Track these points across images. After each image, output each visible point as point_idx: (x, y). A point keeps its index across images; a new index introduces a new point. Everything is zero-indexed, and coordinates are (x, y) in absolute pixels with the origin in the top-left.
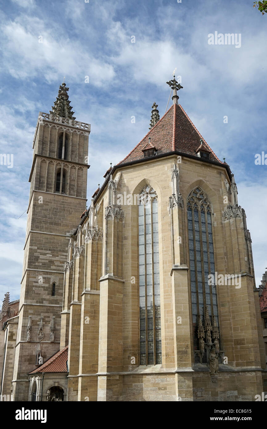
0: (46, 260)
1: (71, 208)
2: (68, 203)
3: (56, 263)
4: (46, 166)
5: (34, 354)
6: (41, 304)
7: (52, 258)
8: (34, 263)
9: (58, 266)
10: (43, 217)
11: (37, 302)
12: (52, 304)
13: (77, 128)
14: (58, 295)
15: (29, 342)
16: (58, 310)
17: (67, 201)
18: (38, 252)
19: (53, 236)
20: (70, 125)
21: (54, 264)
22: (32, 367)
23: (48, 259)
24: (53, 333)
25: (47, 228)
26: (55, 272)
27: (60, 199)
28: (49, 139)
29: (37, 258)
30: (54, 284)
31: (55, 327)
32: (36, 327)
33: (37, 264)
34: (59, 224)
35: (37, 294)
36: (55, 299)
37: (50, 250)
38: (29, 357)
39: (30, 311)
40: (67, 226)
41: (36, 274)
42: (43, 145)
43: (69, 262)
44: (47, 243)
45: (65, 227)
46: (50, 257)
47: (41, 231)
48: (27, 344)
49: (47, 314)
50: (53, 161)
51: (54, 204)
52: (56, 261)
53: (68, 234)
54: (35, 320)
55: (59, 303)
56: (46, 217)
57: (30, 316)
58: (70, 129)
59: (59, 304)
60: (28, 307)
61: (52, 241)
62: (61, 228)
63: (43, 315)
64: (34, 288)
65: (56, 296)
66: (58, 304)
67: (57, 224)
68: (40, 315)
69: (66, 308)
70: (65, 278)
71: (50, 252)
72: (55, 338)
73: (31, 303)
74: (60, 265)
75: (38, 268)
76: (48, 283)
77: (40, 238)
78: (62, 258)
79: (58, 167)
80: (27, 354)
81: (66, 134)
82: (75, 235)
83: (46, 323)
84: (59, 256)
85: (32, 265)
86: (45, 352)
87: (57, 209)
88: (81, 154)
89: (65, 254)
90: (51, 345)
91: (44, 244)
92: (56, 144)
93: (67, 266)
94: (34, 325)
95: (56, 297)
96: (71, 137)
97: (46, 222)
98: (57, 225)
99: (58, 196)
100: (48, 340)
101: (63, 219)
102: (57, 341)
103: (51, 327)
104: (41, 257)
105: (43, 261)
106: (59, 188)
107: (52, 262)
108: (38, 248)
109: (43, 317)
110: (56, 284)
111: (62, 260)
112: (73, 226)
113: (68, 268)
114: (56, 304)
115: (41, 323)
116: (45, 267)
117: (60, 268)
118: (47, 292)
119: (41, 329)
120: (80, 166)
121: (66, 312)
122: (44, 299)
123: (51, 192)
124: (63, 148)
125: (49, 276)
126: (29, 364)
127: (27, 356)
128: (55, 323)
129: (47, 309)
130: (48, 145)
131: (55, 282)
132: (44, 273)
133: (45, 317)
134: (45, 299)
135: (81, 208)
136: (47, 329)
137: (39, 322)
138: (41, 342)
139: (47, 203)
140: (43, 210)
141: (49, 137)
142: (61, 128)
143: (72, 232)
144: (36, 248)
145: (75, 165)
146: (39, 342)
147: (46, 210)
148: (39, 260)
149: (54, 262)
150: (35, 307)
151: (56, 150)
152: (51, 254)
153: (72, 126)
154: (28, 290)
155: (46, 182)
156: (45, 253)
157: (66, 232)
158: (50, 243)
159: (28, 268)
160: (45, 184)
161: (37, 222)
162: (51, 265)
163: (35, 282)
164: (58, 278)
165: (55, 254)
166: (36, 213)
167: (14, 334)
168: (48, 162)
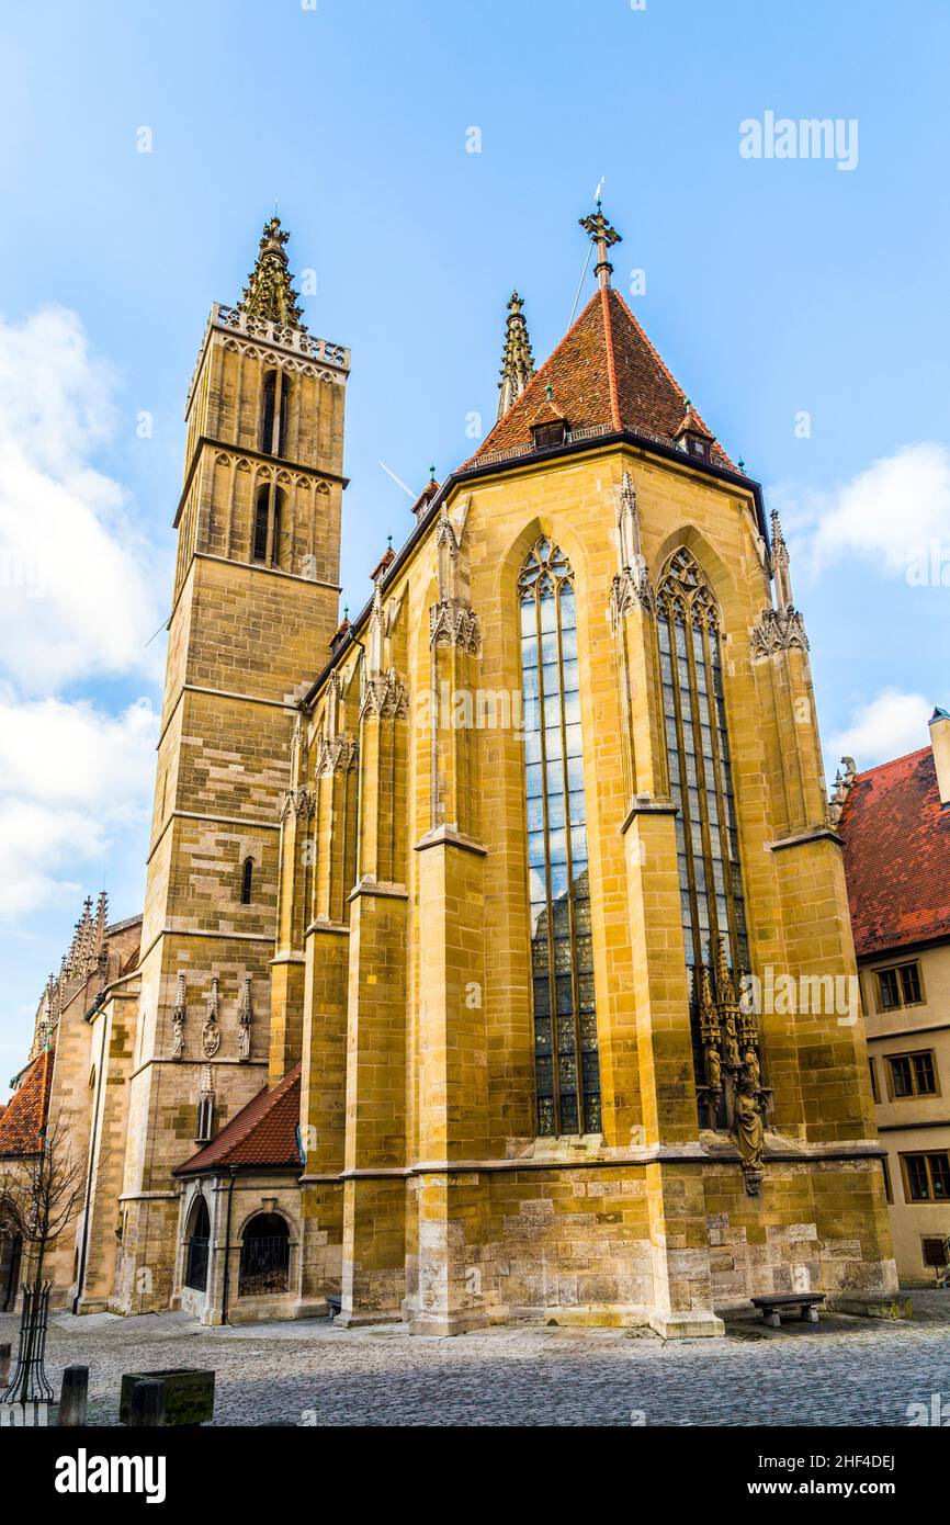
0: (229, 782)
1: (298, 616)
2: (290, 597)
3: (255, 797)
4: (227, 474)
5: (191, 1102)
6: (214, 933)
7: (245, 777)
8: (194, 792)
9: (261, 804)
10: (220, 642)
11: (201, 926)
12: (243, 929)
13: (314, 361)
14: (261, 902)
15: (177, 1061)
16: (259, 953)
17: (285, 592)
18: (206, 758)
19: (247, 705)
20: (296, 348)
21: (250, 796)
22: (185, 1148)
23: (233, 779)
24: (247, 1029)
25: (229, 679)
26: (253, 822)
27: (268, 584)
28: (238, 392)
29: (202, 777)
30: (249, 864)
31: (251, 1011)
32: (199, 1008)
33: (201, 795)
34: (263, 665)
35: (202, 896)
36: (253, 913)
37: (238, 750)
38: (176, 1114)
39: (183, 956)
40: (285, 671)
41: (200, 829)
42: (221, 409)
43: (295, 791)
44: (230, 726)
45: (281, 677)
46: (238, 773)
47: (213, 686)
48: (171, 1067)
49: (228, 967)
50: (248, 460)
51: (252, 599)
52: (254, 786)
53: (289, 700)
54: (196, 984)
55: (263, 927)
56: (227, 641)
57: (181, 972)
58: (294, 360)
59: (262, 932)
60: (177, 940)
61: (244, 720)
62: (267, 678)
63: (218, 968)
64: (192, 877)
65: (253, 905)
66: (260, 929)
67: (258, 665)
68: (209, 967)
69: (286, 944)
70: (283, 845)
71: (237, 757)
72: (252, 1046)
73: (185, 926)
74: (267, 799)
75: (204, 811)
76: (233, 861)
77: (212, 710)
78: (272, 778)
79: (263, 481)
80: (169, 1101)
81: (285, 377)
82: (309, 703)
83: (226, 996)
84: (264, 771)
85: (187, 799)
86: (222, 1097)
87: (259, 617)
88: (326, 443)
89: (280, 764)
90: (239, 1072)
91: (222, 731)
92: (258, 407)
93: (289, 803)
94: (191, 1003)
95: (255, 908)
96: (298, 387)
97: (227, 659)
98: (258, 670)
99: (259, 574)
100: (232, 1055)
101: (274, 648)
102: (258, 1056)
103: (240, 1011)
104: (215, 772)
105: (219, 786)
106: (265, 550)
107: (243, 789)
108: (206, 744)
109: (217, 975)
110: (255, 866)
111: (271, 784)
112: (303, 673)
113: (292, 808)
114: (254, 931)
115: (211, 995)
116: (224, 806)
117: (269, 812)
118: (228, 890)
119: (213, 1017)
120: (321, 481)
121: (286, 959)
122: (221, 913)
123: (242, 560)
124: (277, 419)
125: (234, 837)
126: (179, 1136)
127: (173, 1109)
128: (251, 997)
129: (230, 949)
130: (234, 407)
131: (250, 857)
132: (222, 826)
133: (224, 974)
134: (223, 916)
135: (325, 614)
136: (231, 1017)
137: (207, 991)
138: (213, 1060)
139: (231, 596)
140: (219, 616)
141: (239, 385)
142: (271, 356)
143: (299, 693)
144: (199, 742)
145: (308, 477)
146: (206, 1059)
147: (228, 618)
148: (209, 785)
149: (248, 790)
150: (196, 940)
151: (256, 427)
152: (240, 764)
153: (301, 352)
154: (175, 884)
155: (228, 528)
156: (225, 761)
157: (283, 692)
158: (238, 726)
159: (177, 807)
160: (226, 536)
161: (204, 659)
162: (241, 801)
163: (196, 856)
164: (262, 844)
165: (254, 763)
166: (199, 627)
167: (127, 1033)
168: (234, 462)
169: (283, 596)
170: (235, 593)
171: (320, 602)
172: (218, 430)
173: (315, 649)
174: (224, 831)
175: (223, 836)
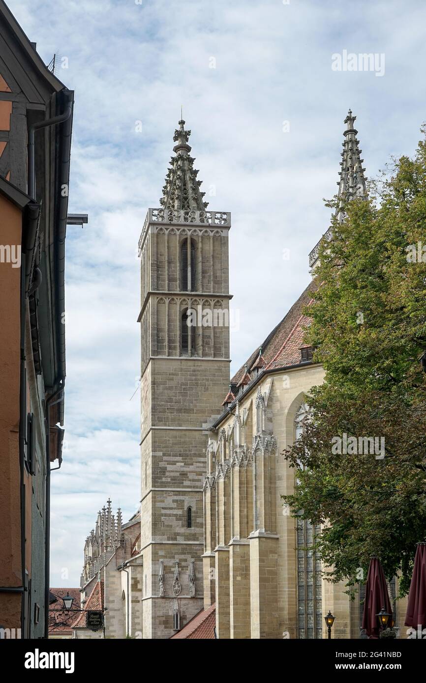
0: (176, 472)
1: (207, 380)
2: (202, 371)
3: (191, 476)
4: (165, 309)
5: (170, 614)
6: (175, 542)
7: (184, 468)
8: (160, 478)
9: (194, 480)
10: (167, 402)
11: (168, 540)
12: (189, 540)
13: (209, 226)
14: (196, 526)
15: (162, 598)
16: (197, 550)
17: (200, 369)
18: (165, 461)
19: (184, 433)
20: (197, 222)
21: (188, 477)
22: (169, 632)
23: (179, 470)
24: (193, 583)
25: (173, 420)
26: (190, 490)
27: (189, 366)
28: (166, 259)
29: (164, 471)
30: (189, 509)
31: (195, 575)
32: (171, 575)
33: (164, 480)
34: (190, 410)
35: (168, 526)
36: (193, 532)
37: (180, 455)
38: (164, 619)
39: (161, 553)
40: (203, 412)
41: (164, 496)
42: (158, 271)
43: (210, 477)
44: (176, 444)
45: (200, 415)
46: (181, 467)
47: (165, 425)
48: (160, 600)
49: (183, 557)
50: (175, 298)
51: (182, 376)
52: (190, 472)
53: (205, 426)
54: (168, 565)
55: (198, 538)
56: (170, 400)
57: (161, 560)
58: (197, 229)
59: (198, 541)
60: (158, 547)
61: (182, 440)
62: (193, 416)
63: (178, 558)
64: (162, 518)
65: (193, 528)
66: (197, 539)
67: (188, 411)
68: (174, 557)
69: (209, 548)
70: (205, 503)
71: (180, 459)
72: (196, 591)
73: (161, 540)
74: (197, 478)
75: (165, 487)
76: (182, 509)
77: (165, 437)
78: (198, 467)
79: (184, 307)
80: (160, 613)
81: (192, 240)
82: (215, 427)
83: (182, 570)
84: (194, 464)
85: (157, 482)
86: (184, 612)
87: (186, 384)
88: (218, 275)
89: (202, 459)
90: (191, 602)
91: (171, 447)
92: (178, 264)
93: (206, 483)
94: (167, 573)
95: (193, 529)
96: (200, 244)
97: (171, 410)
98: (188, 413)
99: (186, 361)
100: (187, 595)
101: (196, 400)
102: (199, 595)
103: (189, 576)
104: (170, 468)
105: (172, 474)
106: (187, 342)
107: (184, 474)
108: (164, 455)
109: (178, 561)
110: (192, 510)
111: (198, 470)
112: (212, 411)
113: (208, 486)
114: (194, 540)
115: (176, 569)
116: (175, 483)
117: (197, 484)
118: (180, 522)
119: (177, 579)
120: (216, 300)
121: (209, 555)
122: (177, 533)
123: (176, 355)
124: (189, 269)
125: (182, 498)
126: (166, 627)
127: (162, 617)
128: (195, 569)
129: (183, 549)
130: (165, 268)
131: (190, 506)
132: (175, 493)
133: (180, 560)
134: (178, 534)
135: (222, 376)
136: (185, 579)
137: (173, 567)
138: (178, 597)
139: (171, 376)
140: (167, 389)
141: (167, 253)
142: (184, 230)
143: (210, 422)
144: (161, 454)
145: (209, 299)
146: (175, 597)
147: (170, 388)
148: (167, 474)
149: (187, 475)
150: (167, 546)
151: (178, 277)
152: (182, 462)
153: (201, 224)
154: (155, 521)
155: (167, 338)
156: (174, 461)
157: (201, 422)
158: (180, 443)
159: (152, 487)
160: (166, 343)
161: (160, 412)
162: (183, 480)
163: (163, 508)
164: (195, 500)
165: (188, 461)
166: (156, 396)
167: (139, 581)
168: (167, 301)
169: (198, 371)
170: (173, 374)
171: (220, 370)
172: (157, 283)
173: (217, 397)
174: (176, 495)
175: (176, 498)
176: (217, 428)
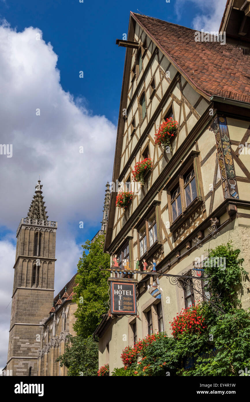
0: (26, 347)
1: (43, 300)
2: (41, 295)
3: (32, 351)
4: (25, 264)
7: (30, 346)
8: (17, 351)
9: (34, 352)
13: (48, 227)
17: (40, 294)
18: (20, 342)
19: (30, 326)
20: (43, 225)
21: (31, 351)
23: (27, 347)
25: (26, 320)
26: (31, 357)
27: (35, 293)
28: (28, 241)
29: (19, 347)
33: (19, 352)
41: (18, 361)
42: (24, 246)
43: (41, 351)
44: (26, 332)
45: (39, 317)
46: (28, 345)
47: (22, 322)
50: (31, 259)
51: (32, 297)
52: (32, 348)
53: (41, 323)
56: (25, 310)
58: (43, 228)
62: (36, 318)
64: (17, 374)
67: (33, 315)
70: (38, 365)
71: (27, 340)
74: (35, 351)
75: (19, 356)
76: (27, 368)
77: (21, 329)
78: (36, 345)
79: (34, 264)
81: (40, 233)
84: (34, 343)
85: (15, 353)
87: (33, 302)
88: (50, 249)
91: (24, 334)
92: (33, 244)
93: (39, 354)
96: (43, 235)
97: (25, 314)
99: (33, 290)
101: (37, 310)
104: (22, 345)
105: (23, 349)
107: (29, 349)
108: (20, 338)
110: (32, 369)
111: (36, 346)
112: (44, 315)
113: (40, 356)
116: (24, 354)
117: (36, 354)
120: (49, 261)
123: (29, 287)
124: (38, 246)
125: (27, 362)
130: (27, 245)
131: (31, 367)
135: (50, 298)
139: (27, 297)
140: (23, 303)
141: (29, 238)
142: (37, 228)
143: (43, 321)
144: (18, 338)
145: (46, 260)
147: (26, 303)
148: (21, 349)
149: (30, 349)
151: (33, 249)
152: (29, 342)
153: (44, 226)
155: (26, 278)
156: (24, 342)
157: (39, 321)
158: (28, 332)
159: (13, 356)
160: (25, 281)
161: (20, 315)
162: (28, 352)
163: (18, 368)
164: (34, 363)
165: (32, 342)
166: (19, 307)
168: (27, 260)
169: (39, 295)
170: (27, 296)
171: (49, 295)
172: (23, 252)
173: (47, 309)
174: (24, 360)
175: (24, 362)
176: (46, 324)
